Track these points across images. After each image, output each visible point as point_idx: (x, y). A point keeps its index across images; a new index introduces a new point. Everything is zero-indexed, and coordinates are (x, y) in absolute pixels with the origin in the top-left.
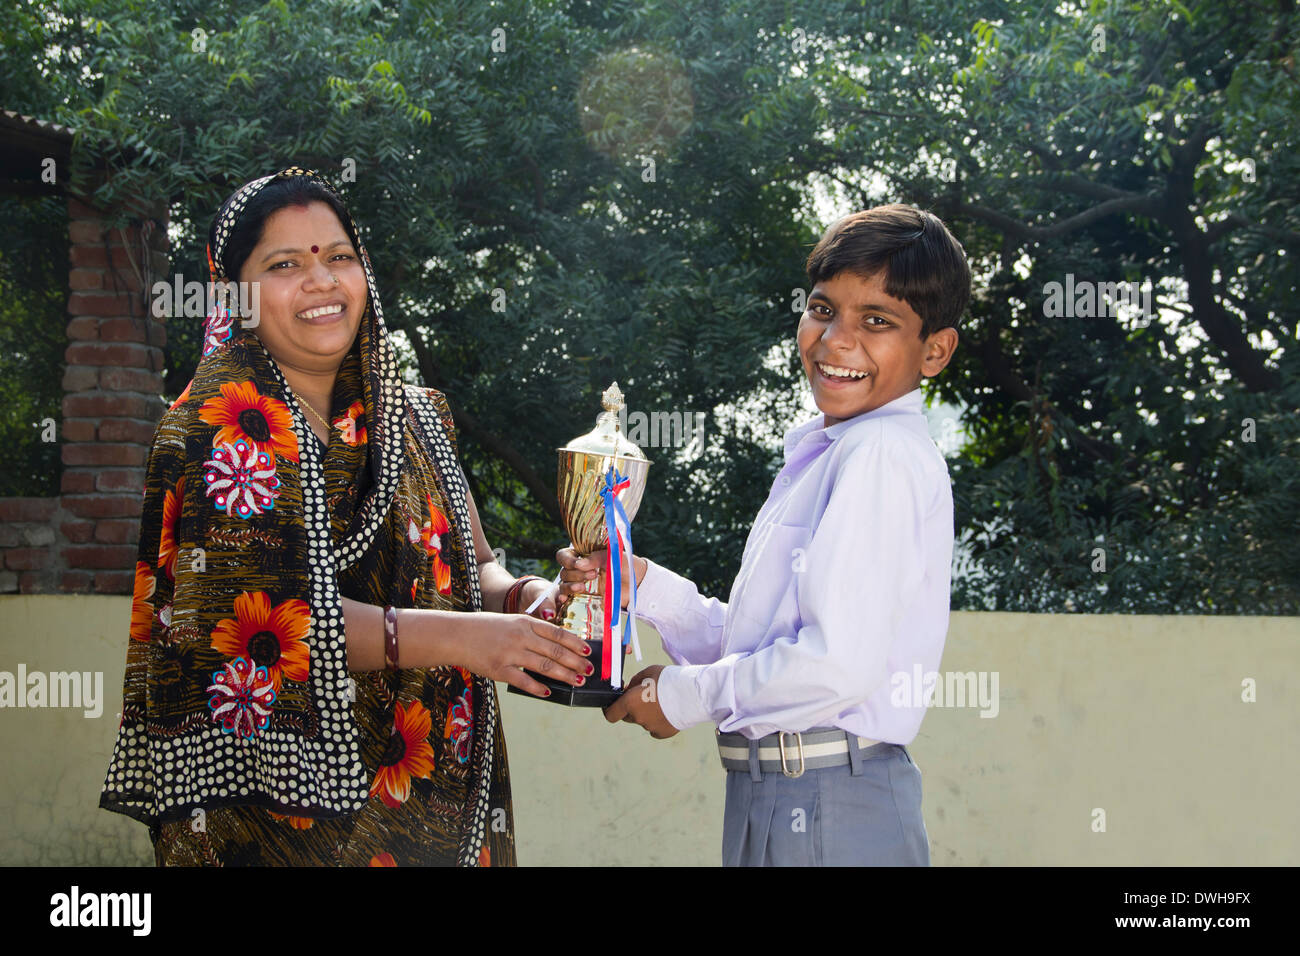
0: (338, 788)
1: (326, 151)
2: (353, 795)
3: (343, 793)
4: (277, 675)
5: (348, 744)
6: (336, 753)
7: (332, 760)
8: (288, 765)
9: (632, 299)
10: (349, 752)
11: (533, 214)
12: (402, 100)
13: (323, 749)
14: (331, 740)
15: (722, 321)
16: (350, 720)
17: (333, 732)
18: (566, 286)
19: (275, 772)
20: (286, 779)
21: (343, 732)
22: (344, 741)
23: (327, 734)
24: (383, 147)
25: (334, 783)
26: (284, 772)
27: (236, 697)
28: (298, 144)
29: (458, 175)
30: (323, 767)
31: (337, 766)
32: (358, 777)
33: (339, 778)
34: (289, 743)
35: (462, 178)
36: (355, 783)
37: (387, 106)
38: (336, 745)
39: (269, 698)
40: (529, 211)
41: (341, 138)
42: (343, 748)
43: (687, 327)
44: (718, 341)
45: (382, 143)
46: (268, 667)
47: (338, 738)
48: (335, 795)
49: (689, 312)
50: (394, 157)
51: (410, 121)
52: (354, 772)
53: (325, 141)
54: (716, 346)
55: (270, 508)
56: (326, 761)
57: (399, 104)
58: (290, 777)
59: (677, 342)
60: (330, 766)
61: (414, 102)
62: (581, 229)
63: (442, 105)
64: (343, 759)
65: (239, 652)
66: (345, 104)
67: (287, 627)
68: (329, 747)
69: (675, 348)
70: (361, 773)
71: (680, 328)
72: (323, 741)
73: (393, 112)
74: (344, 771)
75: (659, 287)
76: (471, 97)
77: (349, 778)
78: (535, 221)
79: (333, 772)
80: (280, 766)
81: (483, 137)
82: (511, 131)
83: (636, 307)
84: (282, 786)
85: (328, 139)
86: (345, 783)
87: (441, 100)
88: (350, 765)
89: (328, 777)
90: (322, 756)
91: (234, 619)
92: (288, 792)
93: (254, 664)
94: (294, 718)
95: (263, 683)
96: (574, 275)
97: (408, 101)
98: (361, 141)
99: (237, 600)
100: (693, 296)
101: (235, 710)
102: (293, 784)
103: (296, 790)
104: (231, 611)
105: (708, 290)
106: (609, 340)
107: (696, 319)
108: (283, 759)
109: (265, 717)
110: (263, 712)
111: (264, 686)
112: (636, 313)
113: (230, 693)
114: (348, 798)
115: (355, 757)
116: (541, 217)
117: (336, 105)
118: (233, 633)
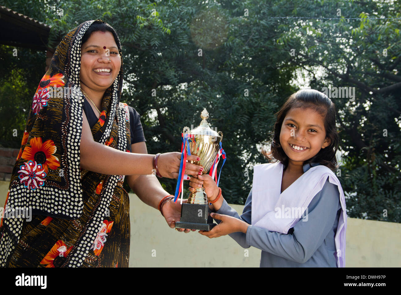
0: (73, 209)
1: (134, 40)
2: (78, 212)
3: (75, 211)
4: (46, 167)
5: (79, 195)
6: (74, 197)
7: (73, 199)
8: (51, 199)
9: (233, 101)
10: (79, 197)
11: (202, 69)
12: (161, 25)
13: (70, 195)
14: (73, 192)
15: (263, 110)
16: (80, 186)
17: (74, 190)
18: (211, 94)
19: (47, 201)
20: (50, 204)
21: (77, 190)
22: (77, 193)
23: (72, 190)
24: (153, 41)
25: (72, 207)
26: (50, 201)
27: (29, 175)
28: (125, 39)
29: (177, 53)
30: (69, 201)
31: (74, 202)
32: (81, 207)
33: (74, 206)
34: (51, 191)
35: (179, 54)
36: (79, 208)
37: (155, 27)
38: (75, 194)
39: (43, 175)
40: (200, 68)
41: (139, 36)
42: (77, 196)
43: (251, 112)
44: (261, 117)
45: (153, 39)
46: (42, 164)
47: (75, 192)
48: (71, 211)
49: (252, 106)
50: (156, 44)
51: (163, 33)
52: (80, 205)
53: (134, 37)
54: (260, 119)
55: (46, 106)
56: (70, 199)
57: (160, 27)
58: (51, 203)
59: (247, 117)
60: (71, 201)
61: (165, 27)
62: (217, 76)
63: (174, 29)
64: (77, 200)
65: (31, 159)
66: (142, 25)
67: (48, 150)
68: (72, 194)
69: (246, 119)
70: (82, 205)
71: (248, 112)
72: (70, 192)
73: (158, 29)
74: (76, 204)
75: (242, 97)
76: (184, 27)
77: (78, 206)
78: (202, 72)
79: (72, 203)
80: (48, 199)
81: (187, 41)
82: (196, 40)
83: (233, 103)
84: (49, 206)
85: (135, 37)
86: (76, 208)
87: (174, 27)
88: (79, 202)
89: (70, 205)
90: (69, 197)
91: (30, 147)
92: (50, 208)
93: (36, 163)
94: (53, 182)
95: (40, 170)
96: (213, 91)
97: (163, 26)
98: (146, 38)
99: (31, 140)
100: (254, 101)
101: (28, 180)
102: (52, 206)
103: (53, 208)
104: (29, 143)
105: (259, 100)
106: (223, 114)
107: (254, 109)
108: (49, 197)
109: (42, 182)
110: (41, 180)
111: (41, 171)
112: (234, 105)
113: (27, 173)
114: (76, 213)
115: (81, 199)
116: (204, 70)
117: (139, 25)
118: (29, 152)
